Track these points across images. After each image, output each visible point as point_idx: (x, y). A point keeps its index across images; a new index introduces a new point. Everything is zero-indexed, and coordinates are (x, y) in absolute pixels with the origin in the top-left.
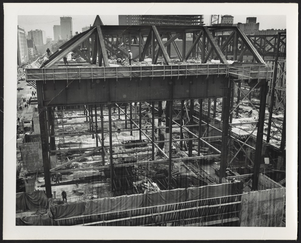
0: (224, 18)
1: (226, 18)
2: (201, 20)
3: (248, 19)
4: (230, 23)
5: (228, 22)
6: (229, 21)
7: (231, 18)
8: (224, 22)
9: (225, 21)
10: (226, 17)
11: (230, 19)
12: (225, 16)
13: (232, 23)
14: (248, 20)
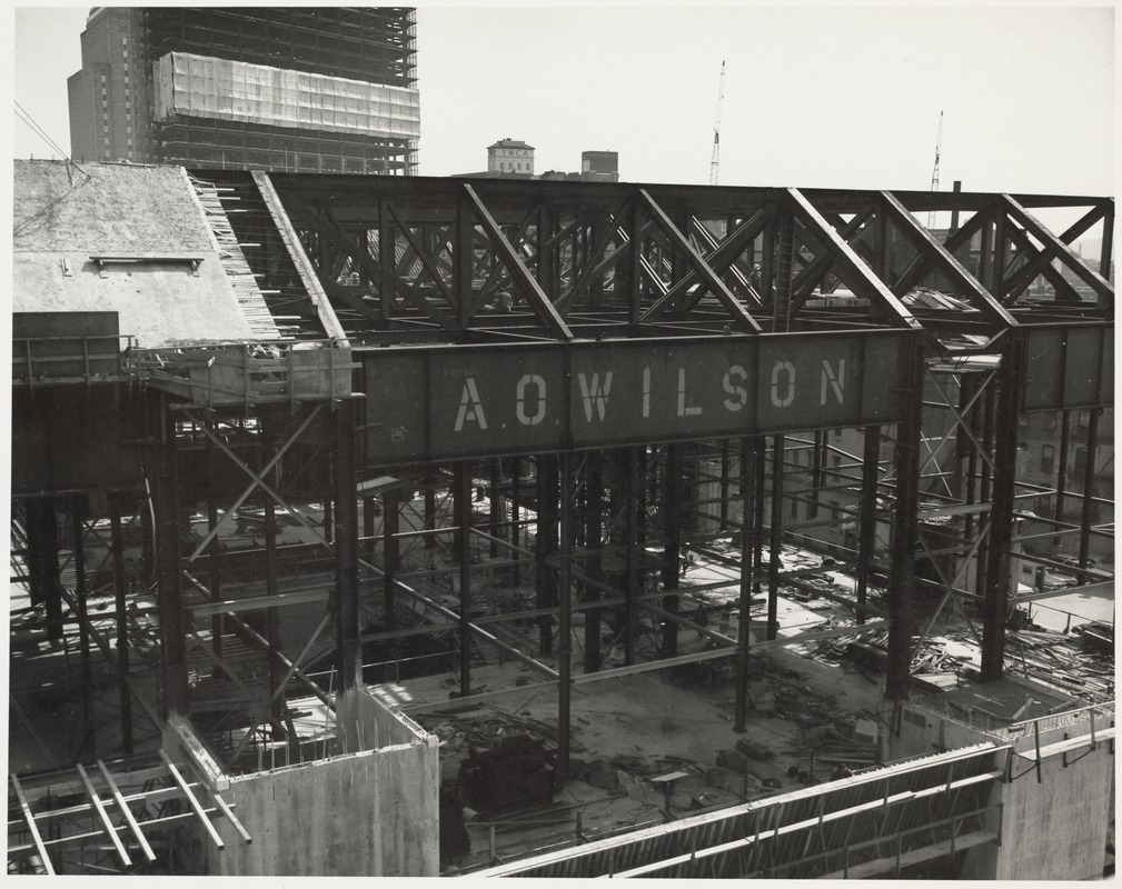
0: (499, 152)
1: (507, 151)
2: (406, 159)
3: (586, 156)
4: (524, 171)
5: (515, 166)
6: (519, 165)
7: (523, 151)
8: (498, 169)
9: (502, 164)
10: (507, 147)
11: (518, 156)
12: (501, 145)
13: (528, 172)
14: (588, 163)
